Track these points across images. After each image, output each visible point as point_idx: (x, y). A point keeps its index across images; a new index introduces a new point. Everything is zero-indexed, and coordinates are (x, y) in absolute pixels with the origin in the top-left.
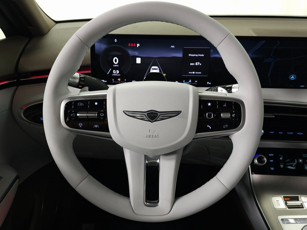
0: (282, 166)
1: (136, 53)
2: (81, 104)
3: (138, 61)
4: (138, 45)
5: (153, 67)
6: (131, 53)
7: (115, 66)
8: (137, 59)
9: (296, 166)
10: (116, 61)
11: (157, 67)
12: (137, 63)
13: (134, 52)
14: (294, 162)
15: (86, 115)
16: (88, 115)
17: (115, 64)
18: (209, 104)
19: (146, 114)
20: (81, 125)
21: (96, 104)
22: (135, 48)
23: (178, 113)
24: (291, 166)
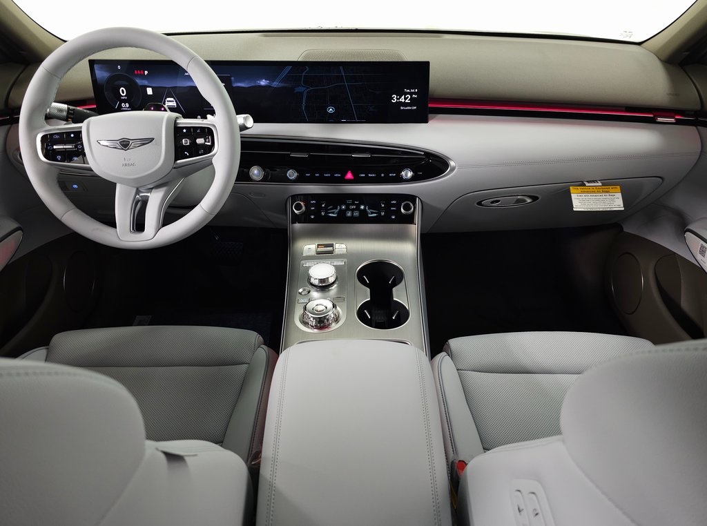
0: (323, 214)
1: (145, 83)
2: (57, 137)
3: (150, 91)
4: (146, 72)
5: (168, 99)
6: (140, 82)
7: (124, 98)
8: (148, 89)
9: (339, 213)
10: (123, 93)
11: (172, 99)
12: (148, 94)
13: (143, 81)
14: (337, 209)
15: (62, 147)
16: (65, 147)
17: (123, 96)
18: (185, 131)
19: (118, 142)
20: (59, 157)
21: (72, 135)
22: (143, 77)
23: (151, 140)
24: (333, 213)
